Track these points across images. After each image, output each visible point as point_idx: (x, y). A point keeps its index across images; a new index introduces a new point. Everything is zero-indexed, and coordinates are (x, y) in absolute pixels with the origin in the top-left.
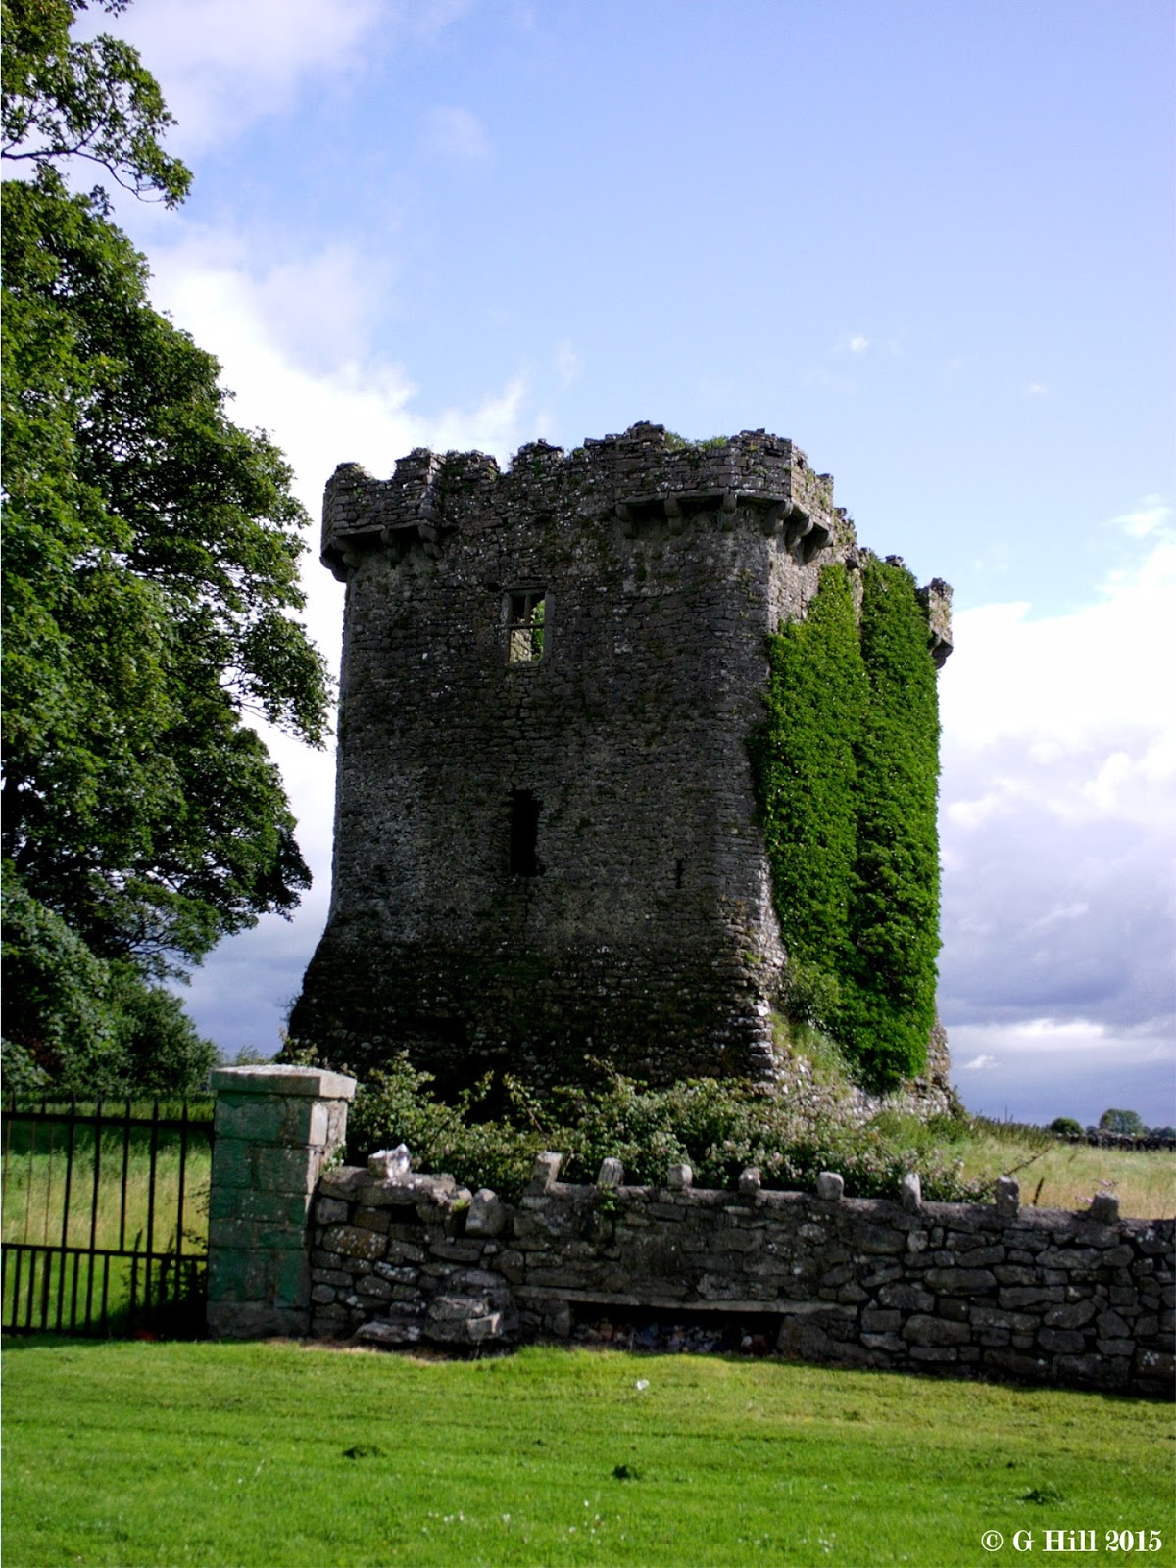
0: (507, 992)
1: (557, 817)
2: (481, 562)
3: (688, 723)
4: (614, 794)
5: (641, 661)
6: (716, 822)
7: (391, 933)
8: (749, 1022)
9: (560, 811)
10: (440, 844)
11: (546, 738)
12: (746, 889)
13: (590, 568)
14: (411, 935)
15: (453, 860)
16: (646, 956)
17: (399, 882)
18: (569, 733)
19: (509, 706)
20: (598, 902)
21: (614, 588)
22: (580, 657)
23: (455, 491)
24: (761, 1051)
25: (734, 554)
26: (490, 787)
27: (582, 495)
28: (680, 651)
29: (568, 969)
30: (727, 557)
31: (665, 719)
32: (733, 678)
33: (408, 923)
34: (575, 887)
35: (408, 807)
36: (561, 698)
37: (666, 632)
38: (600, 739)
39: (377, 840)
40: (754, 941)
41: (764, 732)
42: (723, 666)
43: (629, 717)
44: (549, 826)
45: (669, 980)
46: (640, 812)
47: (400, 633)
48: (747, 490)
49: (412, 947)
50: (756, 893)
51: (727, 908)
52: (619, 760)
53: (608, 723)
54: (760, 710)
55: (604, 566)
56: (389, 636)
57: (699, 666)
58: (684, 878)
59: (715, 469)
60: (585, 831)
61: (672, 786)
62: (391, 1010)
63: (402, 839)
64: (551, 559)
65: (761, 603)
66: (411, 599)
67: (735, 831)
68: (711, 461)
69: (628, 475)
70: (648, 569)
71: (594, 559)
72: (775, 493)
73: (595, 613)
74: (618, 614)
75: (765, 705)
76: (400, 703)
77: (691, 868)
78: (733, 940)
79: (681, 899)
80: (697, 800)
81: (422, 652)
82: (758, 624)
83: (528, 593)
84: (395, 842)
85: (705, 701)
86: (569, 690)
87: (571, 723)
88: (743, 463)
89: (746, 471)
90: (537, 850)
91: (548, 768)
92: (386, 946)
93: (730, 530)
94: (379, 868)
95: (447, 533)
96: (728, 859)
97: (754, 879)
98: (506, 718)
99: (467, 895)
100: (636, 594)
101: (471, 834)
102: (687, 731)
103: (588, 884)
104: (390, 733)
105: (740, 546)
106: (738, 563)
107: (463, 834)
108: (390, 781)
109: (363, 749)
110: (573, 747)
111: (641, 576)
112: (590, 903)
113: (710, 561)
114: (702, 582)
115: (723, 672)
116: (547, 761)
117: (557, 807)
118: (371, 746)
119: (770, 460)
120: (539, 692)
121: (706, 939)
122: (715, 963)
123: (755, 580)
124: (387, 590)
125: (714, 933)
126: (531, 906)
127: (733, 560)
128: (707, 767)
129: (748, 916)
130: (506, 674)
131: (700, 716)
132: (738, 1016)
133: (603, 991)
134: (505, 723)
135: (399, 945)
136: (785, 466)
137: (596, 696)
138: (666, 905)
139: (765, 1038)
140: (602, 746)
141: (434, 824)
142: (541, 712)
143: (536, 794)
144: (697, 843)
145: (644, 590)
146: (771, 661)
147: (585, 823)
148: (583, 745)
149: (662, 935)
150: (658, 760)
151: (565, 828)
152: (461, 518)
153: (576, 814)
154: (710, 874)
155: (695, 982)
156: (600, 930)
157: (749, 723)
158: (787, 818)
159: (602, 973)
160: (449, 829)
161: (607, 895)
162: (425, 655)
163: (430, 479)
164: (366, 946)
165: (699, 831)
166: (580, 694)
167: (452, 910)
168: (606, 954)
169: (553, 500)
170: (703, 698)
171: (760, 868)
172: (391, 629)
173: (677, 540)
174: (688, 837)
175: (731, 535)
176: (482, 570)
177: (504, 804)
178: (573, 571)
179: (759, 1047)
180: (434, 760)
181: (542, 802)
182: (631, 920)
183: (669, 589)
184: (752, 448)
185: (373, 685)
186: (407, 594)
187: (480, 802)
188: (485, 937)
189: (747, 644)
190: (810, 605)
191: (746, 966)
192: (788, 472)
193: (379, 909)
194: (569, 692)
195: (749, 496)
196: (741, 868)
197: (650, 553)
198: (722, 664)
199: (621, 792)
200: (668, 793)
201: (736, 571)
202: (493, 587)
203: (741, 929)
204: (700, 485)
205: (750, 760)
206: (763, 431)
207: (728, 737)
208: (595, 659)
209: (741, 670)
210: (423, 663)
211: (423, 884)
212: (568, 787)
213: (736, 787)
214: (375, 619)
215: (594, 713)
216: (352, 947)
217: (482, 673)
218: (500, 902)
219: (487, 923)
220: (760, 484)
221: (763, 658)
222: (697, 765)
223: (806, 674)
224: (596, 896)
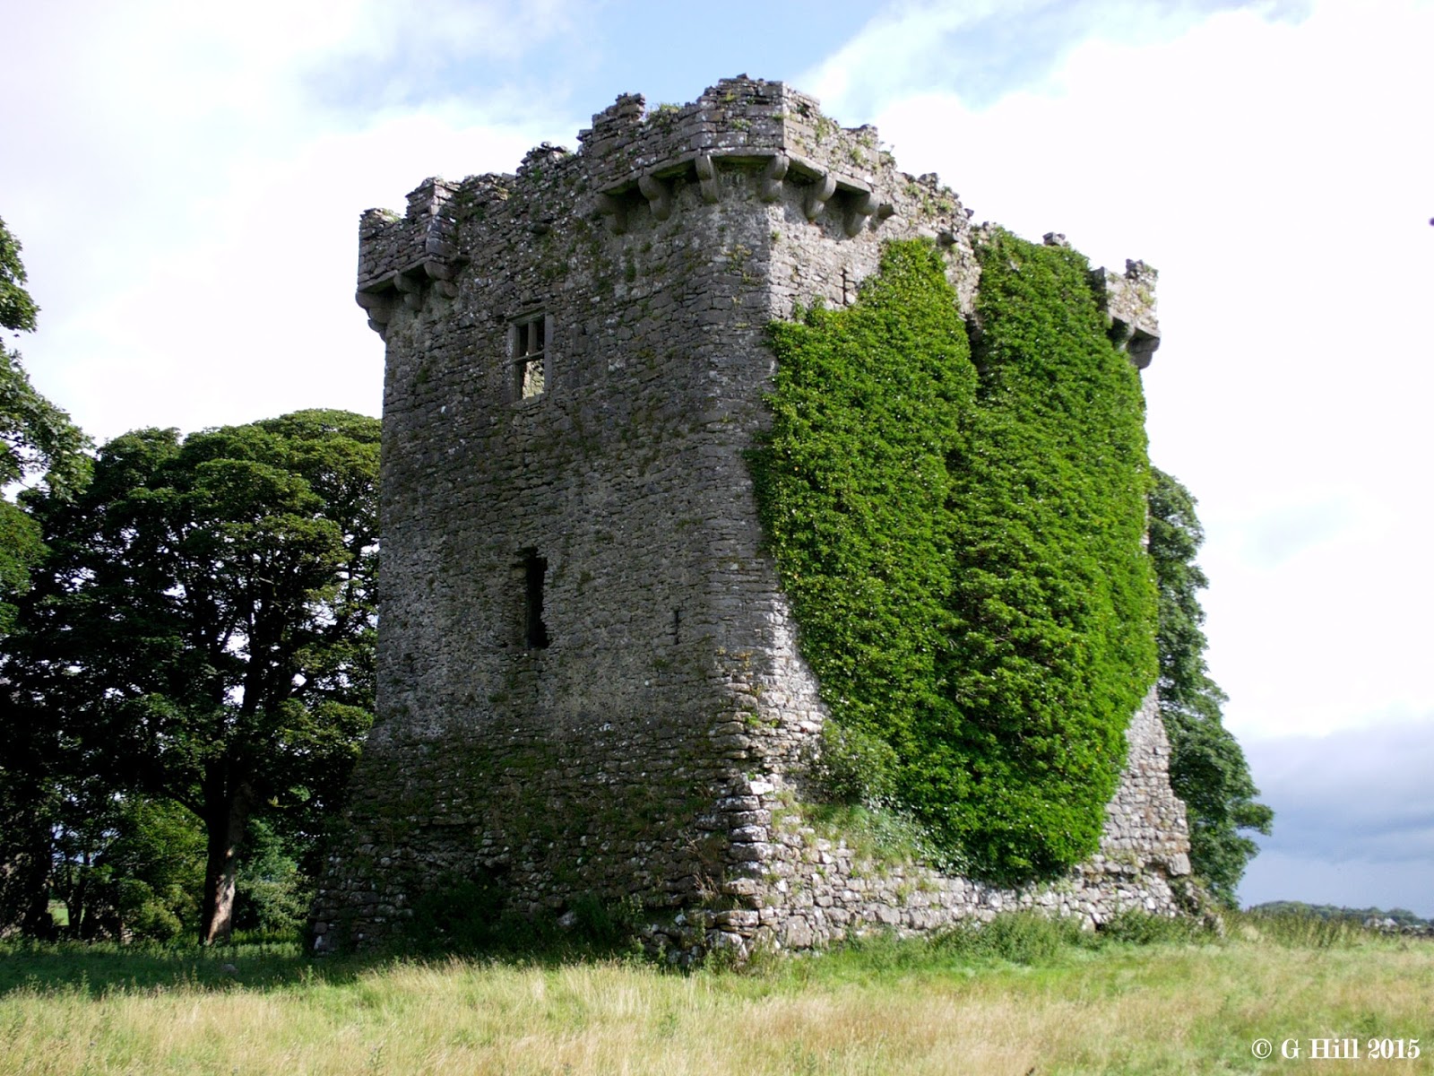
0: (515, 789)
1: (559, 576)
2: (490, 293)
3: (680, 440)
4: (610, 539)
5: (633, 375)
6: (711, 556)
7: (418, 730)
8: (738, 802)
9: (562, 567)
10: (459, 621)
11: (549, 484)
12: (753, 636)
13: (584, 278)
14: (435, 731)
15: (470, 638)
16: (645, 730)
17: (425, 670)
18: (568, 474)
19: (515, 452)
20: (600, 671)
21: (607, 296)
22: (577, 384)
23: (467, 219)
24: (747, 839)
25: (722, 229)
26: (500, 549)
27: (577, 195)
28: (669, 357)
29: (572, 754)
30: (714, 233)
31: (658, 439)
32: (725, 379)
33: (433, 717)
34: (578, 656)
35: (431, 582)
36: (559, 433)
37: (653, 337)
38: (597, 475)
39: (405, 625)
40: (763, 701)
41: (767, 440)
42: (711, 366)
43: (623, 445)
44: (553, 586)
45: (667, 758)
46: (635, 557)
47: (422, 388)
48: (724, 148)
49: (435, 744)
50: (767, 640)
51: (727, 664)
52: (615, 497)
53: (604, 455)
54: (763, 414)
55: (597, 271)
56: (413, 393)
57: (688, 370)
58: (682, 631)
59: (687, 131)
60: (585, 587)
61: (666, 521)
62: (413, 819)
63: (426, 620)
64: (549, 274)
65: (759, 283)
66: (431, 349)
67: (735, 567)
68: (683, 122)
69: (603, 158)
70: (637, 266)
71: (588, 267)
72: (762, 147)
73: (590, 329)
74: (611, 326)
75: (768, 407)
76: (423, 467)
77: (687, 618)
78: (733, 702)
79: (678, 658)
80: (690, 533)
81: (440, 406)
82: (757, 311)
83: (530, 318)
84: (420, 624)
85: (694, 412)
86: (567, 423)
87: (569, 462)
88: (718, 117)
89: (723, 127)
90: (543, 616)
91: (551, 518)
92: (414, 745)
93: (715, 201)
94: (408, 656)
95: (459, 266)
96: (726, 602)
97: (763, 623)
98: (511, 468)
99: (484, 677)
100: (627, 299)
101: (485, 606)
102: (678, 451)
103: (591, 650)
104: (415, 501)
105: (730, 219)
106: (728, 240)
107: (478, 606)
108: (415, 556)
109: (393, 524)
110: (573, 489)
111: (631, 276)
112: (594, 673)
113: (696, 243)
114: (689, 270)
115: (712, 373)
116: (549, 510)
117: (559, 562)
118: (399, 520)
119: (753, 110)
120: (542, 432)
121: (705, 703)
122: (712, 733)
123: (751, 257)
124: (411, 342)
125: (713, 695)
126: (540, 684)
127: (721, 236)
128: (698, 491)
129: (757, 671)
130: (513, 416)
131: (692, 430)
132: (726, 797)
133: (602, 778)
134: (513, 473)
135: (427, 743)
136: (775, 113)
137: (592, 426)
138: (665, 666)
139: (754, 822)
140: (599, 484)
141: (453, 599)
142: (543, 454)
143: (540, 550)
144: (693, 586)
145: (634, 292)
146: (777, 352)
147: (586, 578)
148: (582, 485)
149: (662, 703)
150: (652, 491)
151: (569, 585)
152: (472, 248)
153: (576, 568)
154: (705, 622)
155: (690, 759)
156: (603, 705)
157: (749, 431)
158: (808, 545)
159: (602, 756)
160: (466, 603)
161: (609, 660)
162: (443, 408)
163: (435, 210)
164: (397, 747)
165: (693, 571)
166: (577, 426)
167: (471, 698)
168: (608, 733)
169: (550, 207)
170: (694, 409)
171: (771, 609)
172: (414, 385)
173: (665, 226)
174: (682, 580)
175: (717, 208)
176: (491, 302)
177: (515, 566)
178: (569, 284)
179: (744, 834)
180: (452, 526)
181: (545, 559)
182: (631, 689)
183: (658, 285)
184: (729, 97)
185: (399, 450)
186: (428, 343)
187: (492, 568)
188: (500, 726)
189: (743, 336)
190: (862, 287)
191: (746, 733)
192: (779, 121)
193: (409, 703)
194: (567, 426)
195: (728, 156)
196: (746, 611)
197: (639, 247)
198: (711, 363)
199: (618, 535)
200: (662, 530)
201: (725, 250)
202: (500, 318)
203: (746, 687)
204: (672, 151)
205: (752, 476)
206: (744, 77)
207: (722, 451)
208: (591, 382)
209: (736, 369)
210: (441, 418)
211: (445, 670)
212: (568, 537)
213: (734, 511)
214: (402, 377)
215: (589, 445)
216: (386, 749)
217: (493, 420)
218: (513, 683)
219: (502, 709)
220: (742, 139)
221: (765, 351)
222: (689, 491)
223: (837, 366)
224: (599, 664)
